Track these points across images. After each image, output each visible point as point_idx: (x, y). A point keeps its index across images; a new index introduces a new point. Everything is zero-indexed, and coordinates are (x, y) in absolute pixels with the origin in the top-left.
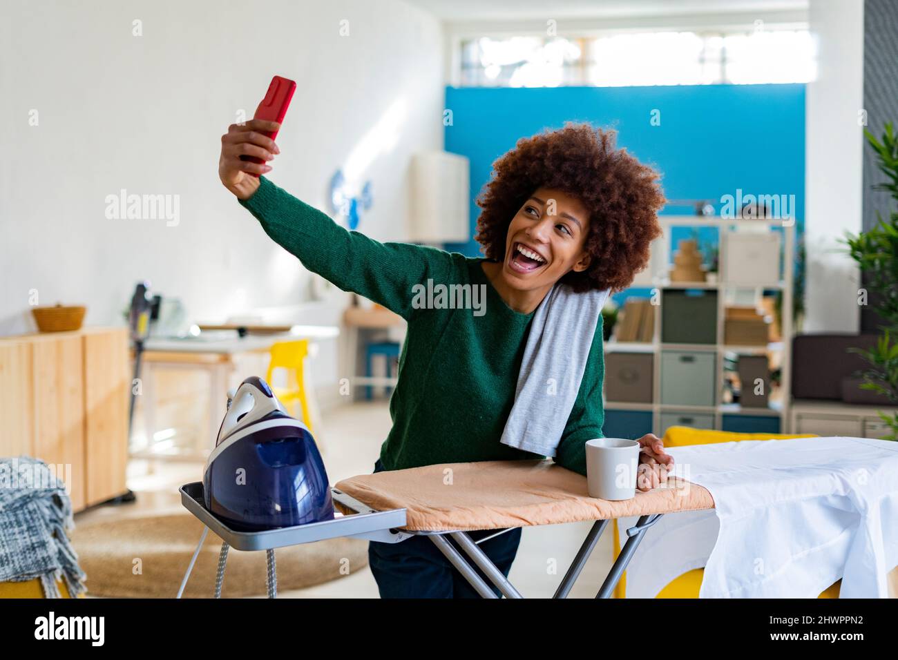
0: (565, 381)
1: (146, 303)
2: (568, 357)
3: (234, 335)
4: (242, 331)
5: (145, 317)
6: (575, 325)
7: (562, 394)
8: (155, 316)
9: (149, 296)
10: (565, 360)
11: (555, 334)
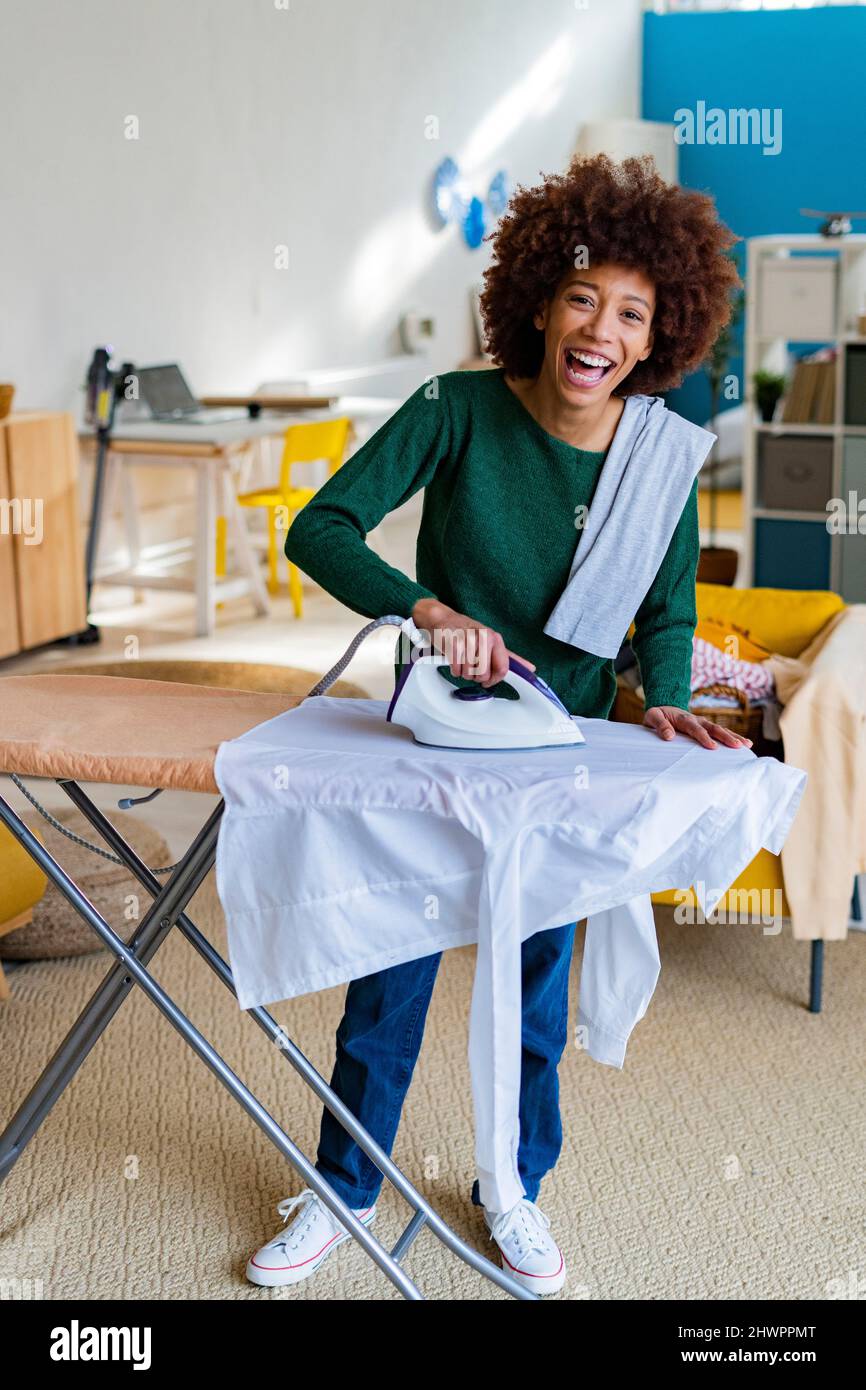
0: (639, 561)
1: (109, 375)
2: (646, 530)
3: (242, 413)
4: (254, 409)
5: (105, 397)
6: (662, 488)
7: (632, 577)
8: (120, 393)
9: (114, 366)
10: (643, 534)
11: (633, 498)
